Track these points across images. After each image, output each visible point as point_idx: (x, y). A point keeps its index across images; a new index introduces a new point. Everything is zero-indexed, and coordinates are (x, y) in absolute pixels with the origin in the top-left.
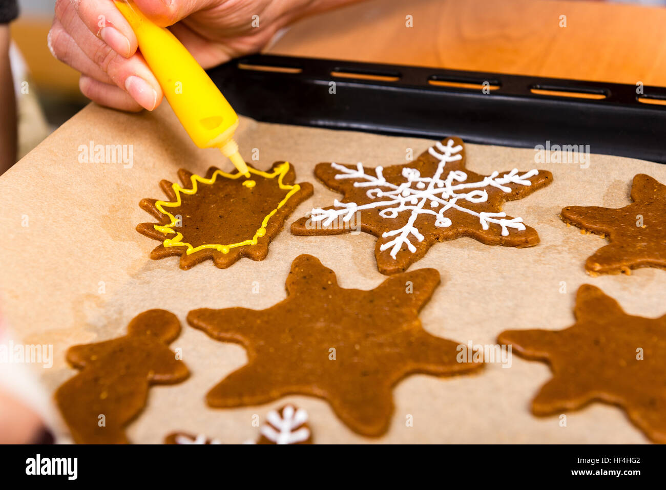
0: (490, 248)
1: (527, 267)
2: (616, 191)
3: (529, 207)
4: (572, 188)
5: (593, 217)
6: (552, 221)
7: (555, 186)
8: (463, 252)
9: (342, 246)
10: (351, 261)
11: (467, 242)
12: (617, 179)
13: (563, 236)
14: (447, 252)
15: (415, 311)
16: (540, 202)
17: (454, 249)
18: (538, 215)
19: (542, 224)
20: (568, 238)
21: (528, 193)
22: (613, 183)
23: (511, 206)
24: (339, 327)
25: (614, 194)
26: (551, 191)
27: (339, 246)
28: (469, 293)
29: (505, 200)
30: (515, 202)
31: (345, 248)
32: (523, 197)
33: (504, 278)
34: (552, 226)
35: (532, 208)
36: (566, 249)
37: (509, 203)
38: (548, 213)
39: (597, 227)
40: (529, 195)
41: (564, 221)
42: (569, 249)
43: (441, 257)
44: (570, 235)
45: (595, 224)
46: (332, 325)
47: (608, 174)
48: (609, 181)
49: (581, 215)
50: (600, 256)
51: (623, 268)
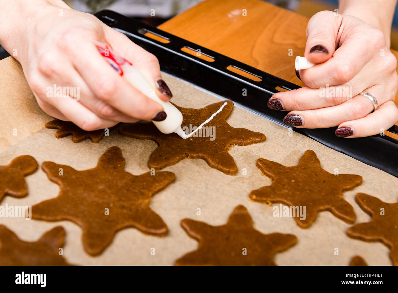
0: (211, 169)
1: (221, 186)
2: (294, 155)
3: (244, 152)
4: (272, 148)
5: (270, 168)
6: (251, 163)
7: (265, 144)
8: (196, 167)
9: (139, 147)
10: (138, 156)
11: (201, 162)
12: (299, 149)
13: (251, 174)
14: (188, 165)
15: (150, 194)
16: (252, 151)
17: (192, 165)
18: (246, 158)
19: (245, 164)
20: (253, 176)
21: (248, 143)
22: (295, 151)
23: (236, 148)
24: (109, 191)
25: (292, 157)
26: (261, 146)
27: (138, 146)
28: (185, 191)
29: (234, 144)
30: (240, 147)
31: (140, 148)
32: (245, 145)
33: (206, 188)
34: (249, 166)
35: (246, 153)
36: (247, 181)
37: (237, 146)
38: (252, 158)
39: (270, 174)
40: (249, 145)
41: (256, 165)
42: (249, 182)
43: (183, 167)
44: (255, 174)
45: (270, 172)
46: (107, 189)
47: (296, 145)
48: (294, 149)
49: (265, 165)
50: (260, 191)
51: (268, 201)
